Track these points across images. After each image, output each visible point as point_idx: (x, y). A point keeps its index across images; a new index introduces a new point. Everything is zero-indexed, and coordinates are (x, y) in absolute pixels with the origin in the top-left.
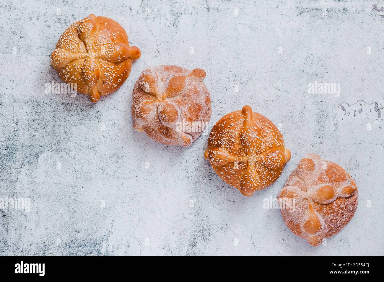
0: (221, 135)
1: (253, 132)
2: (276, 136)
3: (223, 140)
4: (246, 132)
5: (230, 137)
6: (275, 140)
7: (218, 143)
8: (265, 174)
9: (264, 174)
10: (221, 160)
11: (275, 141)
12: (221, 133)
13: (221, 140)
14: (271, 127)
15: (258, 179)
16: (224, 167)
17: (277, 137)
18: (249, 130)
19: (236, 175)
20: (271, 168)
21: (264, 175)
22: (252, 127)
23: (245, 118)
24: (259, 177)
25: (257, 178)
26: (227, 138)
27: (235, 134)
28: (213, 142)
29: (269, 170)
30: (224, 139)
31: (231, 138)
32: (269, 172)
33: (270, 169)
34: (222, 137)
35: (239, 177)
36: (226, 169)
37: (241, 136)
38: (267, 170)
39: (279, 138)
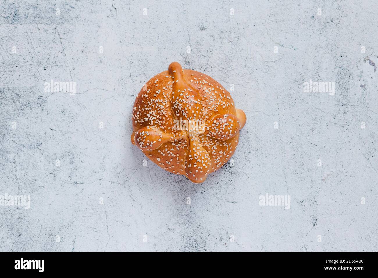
0: (146, 109)
1: (188, 95)
2: (220, 95)
3: (151, 115)
4: (178, 98)
5: (158, 109)
6: (220, 101)
7: (144, 120)
8: (216, 148)
9: (214, 149)
10: (153, 142)
11: (221, 103)
12: (146, 106)
13: (148, 115)
14: (212, 85)
15: (207, 157)
16: (159, 151)
17: (221, 97)
18: (182, 94)
19: (177, 158)
20: (222, 139)
21: (214, 151)
22: (185, 90)
23: (173, 79)
24: (208, 155)
25: (205, 157)
26: (156, 111)
27: (164, 104)
28: (138, 121)
29: (219, 142)
30: (151, 113)
31: (160, 110)
32: (221, 145)
33: (221, 141)
34: (148, 112)
35: (182, 160)
36: (162, 153)
37: (172, 105)
38: (217, 143)
39: (225, 96)
